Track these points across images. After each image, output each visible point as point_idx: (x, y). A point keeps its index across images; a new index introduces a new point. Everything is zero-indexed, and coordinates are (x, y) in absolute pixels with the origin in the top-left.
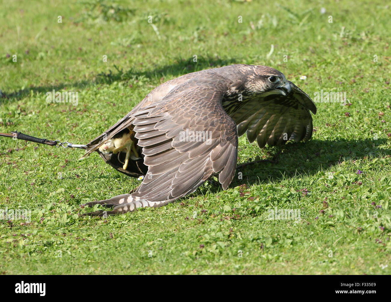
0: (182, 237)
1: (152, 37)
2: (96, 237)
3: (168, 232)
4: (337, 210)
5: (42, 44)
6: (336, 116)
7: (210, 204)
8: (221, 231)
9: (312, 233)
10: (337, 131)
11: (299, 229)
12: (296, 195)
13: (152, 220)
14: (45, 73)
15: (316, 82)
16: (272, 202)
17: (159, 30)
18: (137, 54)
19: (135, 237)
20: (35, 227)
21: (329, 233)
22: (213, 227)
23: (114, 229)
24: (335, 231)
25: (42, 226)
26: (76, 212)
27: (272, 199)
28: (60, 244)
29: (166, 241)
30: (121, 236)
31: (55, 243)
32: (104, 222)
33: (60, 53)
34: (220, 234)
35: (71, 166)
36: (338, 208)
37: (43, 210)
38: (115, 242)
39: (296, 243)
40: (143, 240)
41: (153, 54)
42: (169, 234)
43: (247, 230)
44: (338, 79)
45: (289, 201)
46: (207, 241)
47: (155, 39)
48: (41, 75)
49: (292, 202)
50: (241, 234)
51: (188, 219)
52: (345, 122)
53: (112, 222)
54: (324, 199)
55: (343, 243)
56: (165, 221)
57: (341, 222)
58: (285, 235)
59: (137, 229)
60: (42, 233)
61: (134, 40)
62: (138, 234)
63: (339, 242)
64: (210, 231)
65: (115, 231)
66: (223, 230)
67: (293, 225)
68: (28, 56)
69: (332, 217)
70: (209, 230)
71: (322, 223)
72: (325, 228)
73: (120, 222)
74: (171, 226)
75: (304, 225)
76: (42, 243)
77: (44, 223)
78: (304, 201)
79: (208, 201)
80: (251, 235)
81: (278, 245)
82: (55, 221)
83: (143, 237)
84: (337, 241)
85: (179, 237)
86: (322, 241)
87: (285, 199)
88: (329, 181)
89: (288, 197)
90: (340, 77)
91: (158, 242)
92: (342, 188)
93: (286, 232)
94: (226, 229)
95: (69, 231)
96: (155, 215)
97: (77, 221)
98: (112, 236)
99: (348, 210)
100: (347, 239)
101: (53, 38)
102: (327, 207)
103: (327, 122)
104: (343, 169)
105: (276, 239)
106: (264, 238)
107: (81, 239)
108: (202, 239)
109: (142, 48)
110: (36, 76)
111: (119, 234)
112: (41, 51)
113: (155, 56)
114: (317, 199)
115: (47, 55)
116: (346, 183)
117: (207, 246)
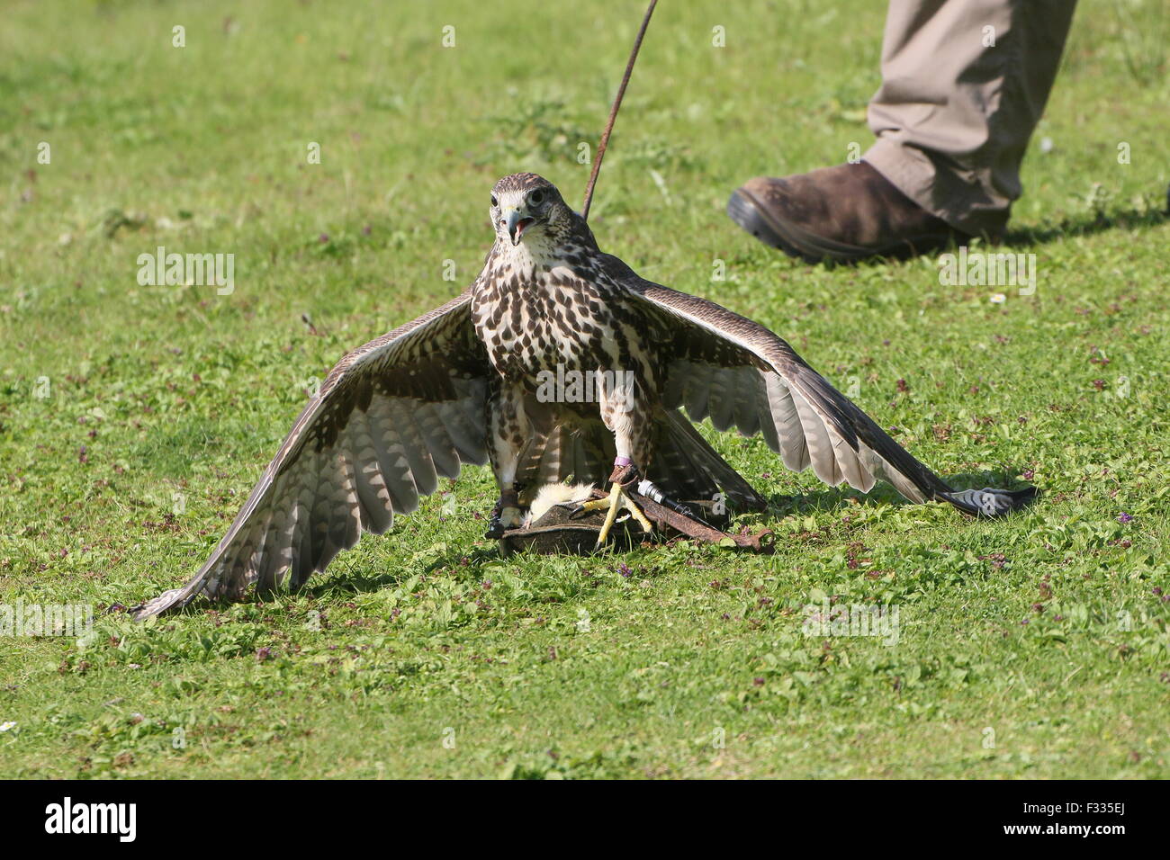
0: (713, 660)
1: (652, 201)
2: (517, 656)
3: (682, 648)
4: (1072, 603)
5: (401, 212)
6: (1072, 387)
7: (779, 585)
8: (803, 647)
9: (1014, 656)
10: (1074, 422)
11: (985, 646)
12: (979, 568)
13: (645, 620)
14: (406, 280)
15: (1028, 310)
16: (921, 582)
17: (667, 184)
18: (617, 238)
19: (606, 656)
20: (380, 629)
21: (1052, 657)
22: (785, 637)
23: (559, 638)
24: (1066, 653)
25: (396, 628)
26: (472, 597)
27: (922, 576)
28: (436, 670)
29: (676, 669)
30: (575, 655)
31: (424, 667)
32: (536, 622)
33: (442, 233)
34: (800, 655)
35: (463, 491)
36: (1075, 600)
37: (399, 592)
38: (561, 668)
39: (977, 678)
40: (624, 666)
41: (653, 238)
42: (683, 652)
43: (863, 645)
44: (1080, 303)
45: (962, 581)
46: (770, 669)
47: (659, 206)
48: (399, 283)
49: (967, 583)
50: (850, 656)
51: (727, 618)
52: (1092, 401)
53: (554, 621)
54: (1043, 578)
55: (1086, 680)
56: (675, 623)
57: (1080, 633)
58: (951, 659)
59: (610, 639)
60: (395, 645)
61: (610, 206)
62: (614, 651)
63: (1075, 678)
64: (779, 647)
65: (560, 642)
66: (808, 644)
67: (969, 637)
68: (367, 239)
69: (1061, 620)
70: (775, 644)
71: (1038, 634)
72: (1044, 645)
73: (572, 622)
74: (690, 633)
75: (995, 637)
76: (393, 666)
77: (400, 622)
78: (995, 582)
79: (773, 578)
80: (873, 659)
81: (934, 681)
82: (424, 618)
83: (625, 657)
84: (1070, 675)
85: (706, 660)
86: (1036, 674)
87: (952, 577)
88: (1054, 538)
89: (960, 572)
90: (1084, 299)
91: (659, 671)
92: (1085, 554)
93: (953, 653)
94: (814, 643)
95: (456, 641)
96: (653, 608)
97: (476, 618)
98: (554, 654)
99: (1097, 606)
100: (1095, 670)
101: (426, 200)
102: (1050, 598)
103: (1051, 401)
104: (1086, 509)
105: (930, 669)
106: (902, 664)
107: (483, 659)
108: (759, 664)
109: (629, 224)
110: (385, 285)
111: (570, 650)
112: (398, 229)
113: (657, 244)
114: (1026, 579)
115: (410, 239)
116: (1093, 542)
117: (772, 681)
